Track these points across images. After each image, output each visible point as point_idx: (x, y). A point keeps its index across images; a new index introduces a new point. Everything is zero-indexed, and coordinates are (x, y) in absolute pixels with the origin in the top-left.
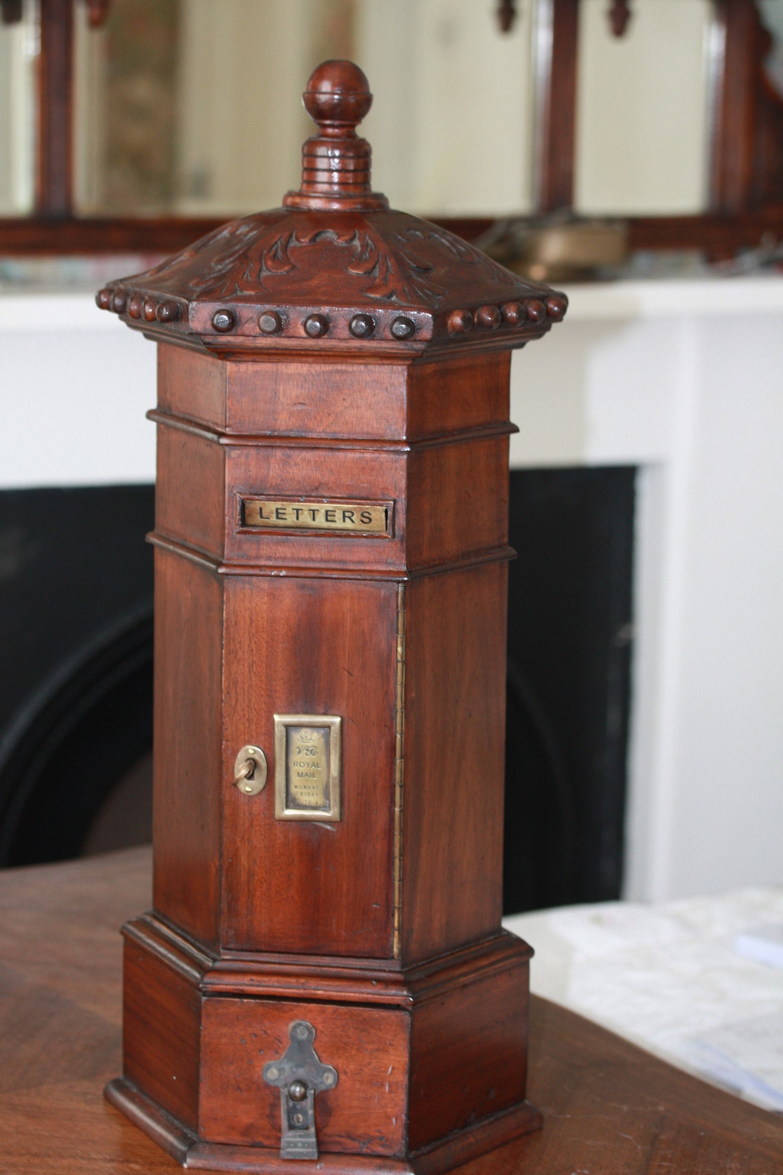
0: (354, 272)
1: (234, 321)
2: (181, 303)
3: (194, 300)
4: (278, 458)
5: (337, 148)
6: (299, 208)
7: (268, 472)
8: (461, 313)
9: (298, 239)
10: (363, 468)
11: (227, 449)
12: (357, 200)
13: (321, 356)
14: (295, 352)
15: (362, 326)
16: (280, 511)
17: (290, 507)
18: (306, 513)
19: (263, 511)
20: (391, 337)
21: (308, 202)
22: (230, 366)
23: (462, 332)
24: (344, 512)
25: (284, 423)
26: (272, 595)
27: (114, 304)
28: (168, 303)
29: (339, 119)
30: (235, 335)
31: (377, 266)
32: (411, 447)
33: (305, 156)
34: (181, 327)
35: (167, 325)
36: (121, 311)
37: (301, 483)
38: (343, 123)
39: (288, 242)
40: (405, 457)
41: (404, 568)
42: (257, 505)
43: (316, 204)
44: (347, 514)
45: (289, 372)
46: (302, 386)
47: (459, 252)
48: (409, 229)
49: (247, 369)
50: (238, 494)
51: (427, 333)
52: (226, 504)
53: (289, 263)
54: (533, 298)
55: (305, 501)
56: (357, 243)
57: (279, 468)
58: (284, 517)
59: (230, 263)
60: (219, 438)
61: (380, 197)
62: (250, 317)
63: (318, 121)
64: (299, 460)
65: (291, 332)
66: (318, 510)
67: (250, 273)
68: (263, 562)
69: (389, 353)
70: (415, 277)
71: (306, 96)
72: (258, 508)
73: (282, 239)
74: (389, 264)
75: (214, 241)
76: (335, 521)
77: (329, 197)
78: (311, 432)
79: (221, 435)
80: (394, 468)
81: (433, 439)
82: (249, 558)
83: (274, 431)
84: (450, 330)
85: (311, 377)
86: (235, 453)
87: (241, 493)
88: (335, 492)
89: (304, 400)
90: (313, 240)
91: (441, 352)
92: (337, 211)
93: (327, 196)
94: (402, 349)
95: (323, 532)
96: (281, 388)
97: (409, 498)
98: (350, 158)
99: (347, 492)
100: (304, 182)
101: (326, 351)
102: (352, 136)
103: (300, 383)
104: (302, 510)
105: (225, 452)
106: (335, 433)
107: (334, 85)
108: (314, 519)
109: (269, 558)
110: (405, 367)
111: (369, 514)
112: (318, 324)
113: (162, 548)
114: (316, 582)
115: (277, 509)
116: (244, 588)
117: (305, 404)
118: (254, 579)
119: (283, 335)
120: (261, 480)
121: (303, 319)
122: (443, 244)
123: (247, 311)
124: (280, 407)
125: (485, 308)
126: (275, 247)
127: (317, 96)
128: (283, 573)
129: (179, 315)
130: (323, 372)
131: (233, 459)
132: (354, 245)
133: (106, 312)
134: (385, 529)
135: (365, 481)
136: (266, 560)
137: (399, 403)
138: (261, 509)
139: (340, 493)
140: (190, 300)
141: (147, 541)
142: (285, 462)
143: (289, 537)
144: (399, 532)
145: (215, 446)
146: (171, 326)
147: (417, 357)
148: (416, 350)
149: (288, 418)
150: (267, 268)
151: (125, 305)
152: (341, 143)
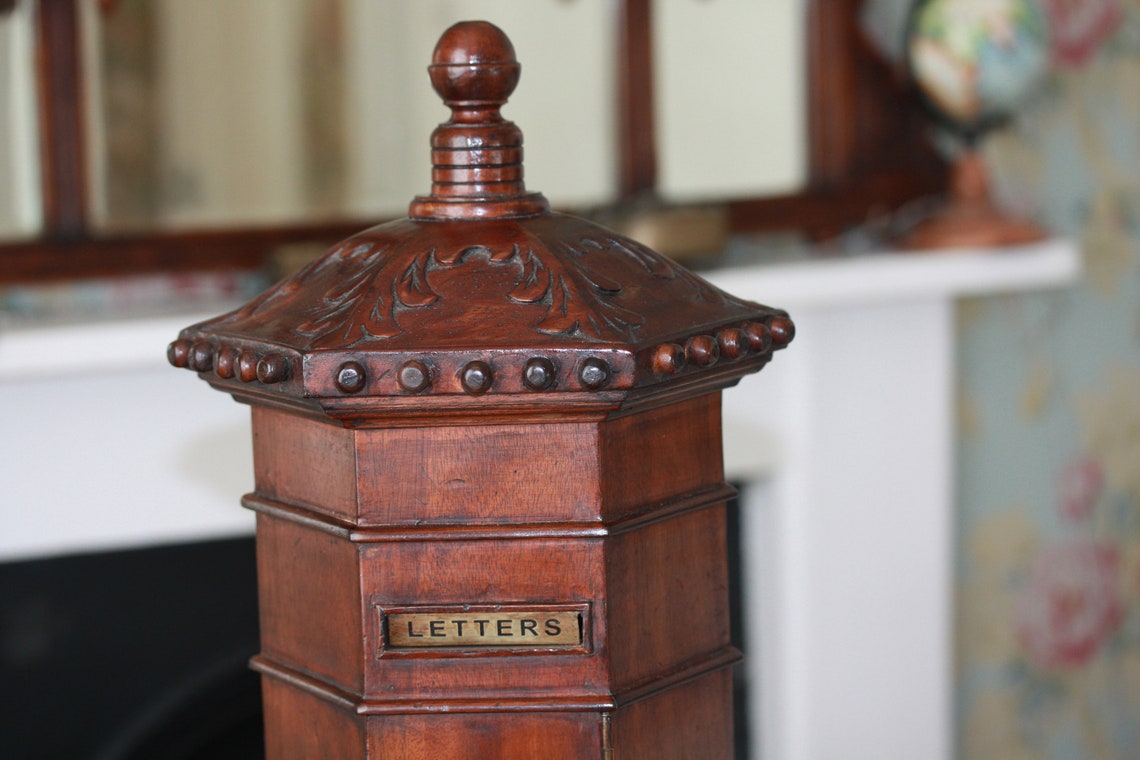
0: (518, 300)
1: (365, 376)
2: (291, 357)
3: (309, 352)
4: (429, 554)
5: (479, 136)
6: (434, 219)
7: (418, 574)
8: (669, 348)
9: (438, 261)
10: (546, 562)
11: (360, 547)
12: (511, 204)
13: (482, 415)
14: (448, 413)
15: (540, 373)
16: (436, 625)
17: (449, 621)
18: (471, 625)
19: (414, 627)
20: (578, 386)
21: (446, 210)
22: (359, 436)
23: (671, 372)
24: (523, 622)
25: (435, 507)
26: (431, 739)
27: (195, 359)
28: (271, 356)
29: (477, 99)
30: (365, 396)
31: (550, 290)
32: (608, 530)
33: (435, 149)
34: (291, 389)
35: (273, 387)
36: (205, 370)
37: (463, 586)
38: (484, 102)
39: (425, 265)
40: (601, 542)
41: (608, 693)
42: (405, 619)
43: (455, 212)
44: (526, 624)
45: (440, 439)
46: (458, 455)
47: (649, 263)
48: (582, 239)
49: (382, 437)
50: (378, 607)
51: (626, 379)
52: (364, 620)
53: (430, 294)
54: (753, 320)
55: (471, 611)
56: (518, 261)
57: (432, 568)
58: (442, 632)
59: (351, 297)
60: (350, 533)
61: (537, 197)
62: (386, 369)
63: (451, 102)
64: (458, 556)
65: (443, 387)
66: (488, 621)
67: (379, 309)
68: (416, 696)
69: (575, 407)
70: (602, 303)
71: (433, 69)
72: (407, 623)
73: (417, 262)
74: (565, 286)
75: (320, 268)
76: (511, 635)
77: (471, 201)
78: (472, 517)
79: (353, 528)
80: (587, 559)
81: (635, 516)
82: (397, 691)
83: (423, 519)
84: (656, 370)
85: (469, 444)
86: (371, 552)
87: (382, 605)
88: (509, 595)
89: (461, 475)
90: (459, 260)
91: (643, 401)
92: (483, 219)
93: (468, 200)
94: (593, 401)
95: (496, 649)
96: (430, 461)
97: (608, 599)
98: (497, 148)
99: (526, 595)
100: (435, 183)
101: (488, 409)
102: (498, 120)
103: (455, 454)
104: (465, 622)
105: (358, 551)
106: (505, 517)
107: (469, 53)
108: (482, 634)
109: (425, 689)
110: (595, 425)
111: (557, 622)
112: (479, 373)
113: (272, 677)
114: (489, 718)
115: (432, 623)
116: (393, 731)
117: (464, 481)
118: (407, 718)
119: (433, 392)
120: (409, 586)
121: (459, 369)
122: (627, 255)
123: (381, 361)
124: (429, 487)
125: (698, 339)
126: (409, 273)
127: (450, 69)
128: (446, 708)
129: (288, 372)
130: (486, 437)
131: (370, 559)
132: (516, 264)
133: (183, 371)
134: (578, 640)
135: (550, 579)
136: (421, 692)
137: (590, 472)
138: (410, 624)
139: (516, 597)
140: (304, 353)
141: (250, 667)
142: (440, 560)
143: (450, 660)
144: (599, 644)
145: (342, 543)
146: (279, 387)
147: (613, 410)
148: (611, 401)
149: (440, 501)
150: (401, 302)
151: (210, 360)
152: (483, 128)
